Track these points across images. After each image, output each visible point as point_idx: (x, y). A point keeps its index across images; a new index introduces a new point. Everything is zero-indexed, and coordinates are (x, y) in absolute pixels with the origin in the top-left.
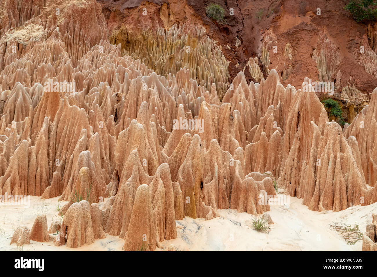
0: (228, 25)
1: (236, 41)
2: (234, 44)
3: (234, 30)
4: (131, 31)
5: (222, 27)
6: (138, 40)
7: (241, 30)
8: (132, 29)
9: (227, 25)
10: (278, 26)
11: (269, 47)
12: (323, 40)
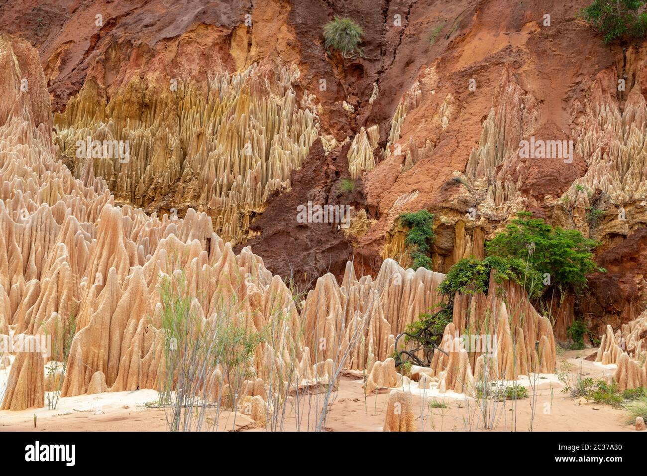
0: (364, 59)
1: (372, 90)
2: (367, 98)
3: (372, 70)
4: (155, 84)
5: (349, 64)
6: (161, 102)
7: (386, 67)
8: (157, 80)
9: (361, 60)
10: (454, 57)
11: (412, 103)
12: (504, 87)
